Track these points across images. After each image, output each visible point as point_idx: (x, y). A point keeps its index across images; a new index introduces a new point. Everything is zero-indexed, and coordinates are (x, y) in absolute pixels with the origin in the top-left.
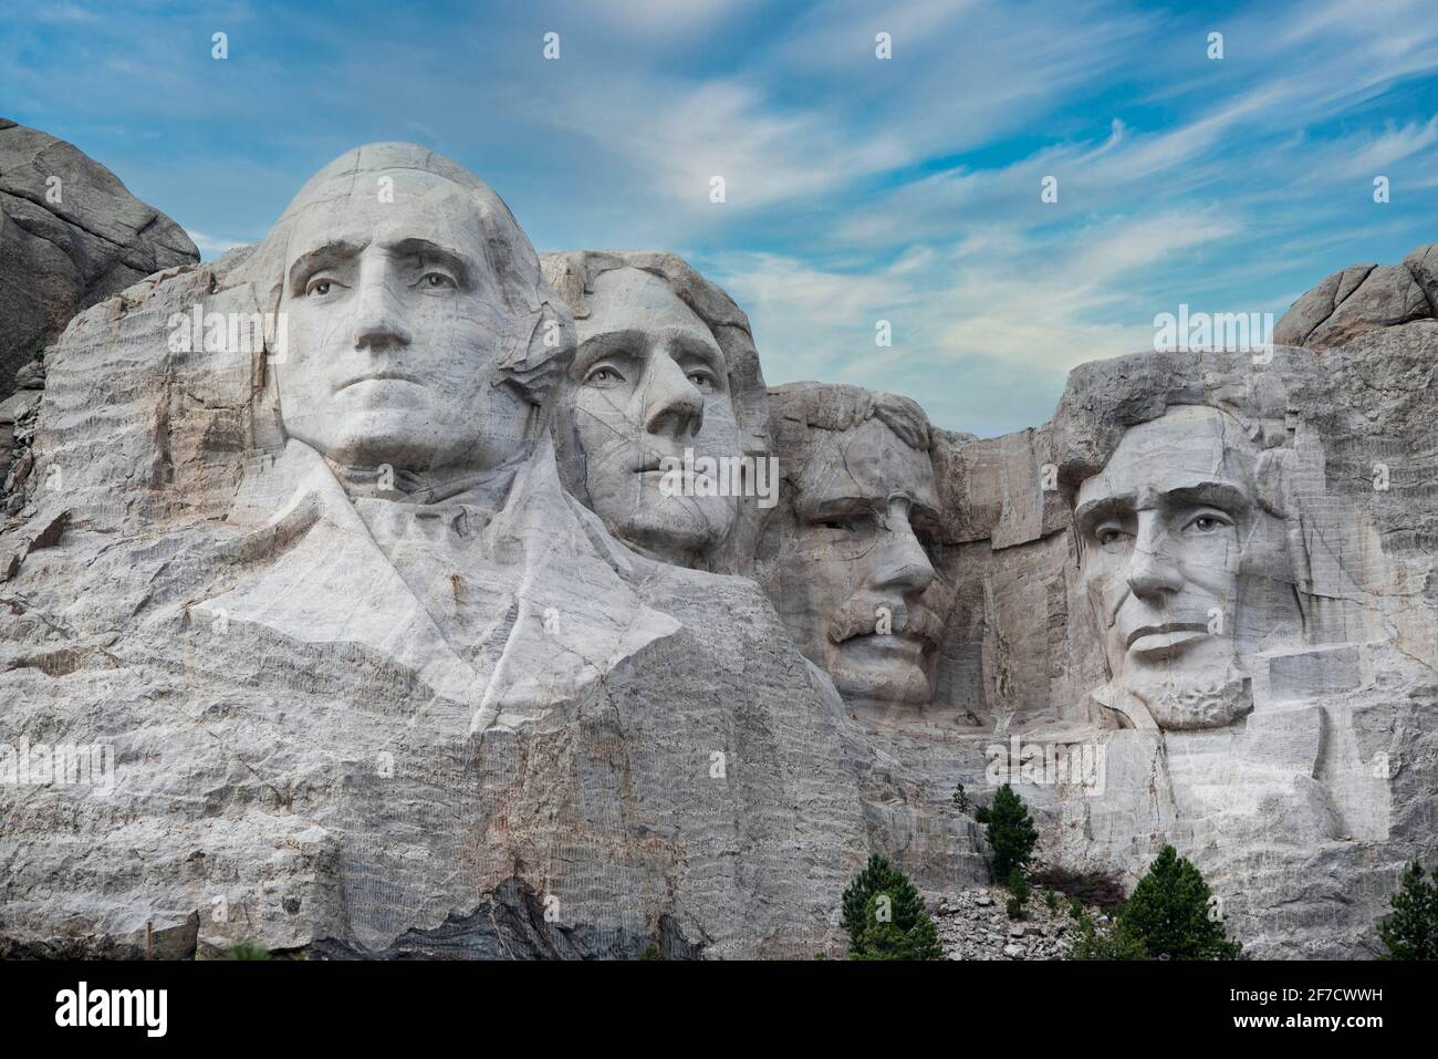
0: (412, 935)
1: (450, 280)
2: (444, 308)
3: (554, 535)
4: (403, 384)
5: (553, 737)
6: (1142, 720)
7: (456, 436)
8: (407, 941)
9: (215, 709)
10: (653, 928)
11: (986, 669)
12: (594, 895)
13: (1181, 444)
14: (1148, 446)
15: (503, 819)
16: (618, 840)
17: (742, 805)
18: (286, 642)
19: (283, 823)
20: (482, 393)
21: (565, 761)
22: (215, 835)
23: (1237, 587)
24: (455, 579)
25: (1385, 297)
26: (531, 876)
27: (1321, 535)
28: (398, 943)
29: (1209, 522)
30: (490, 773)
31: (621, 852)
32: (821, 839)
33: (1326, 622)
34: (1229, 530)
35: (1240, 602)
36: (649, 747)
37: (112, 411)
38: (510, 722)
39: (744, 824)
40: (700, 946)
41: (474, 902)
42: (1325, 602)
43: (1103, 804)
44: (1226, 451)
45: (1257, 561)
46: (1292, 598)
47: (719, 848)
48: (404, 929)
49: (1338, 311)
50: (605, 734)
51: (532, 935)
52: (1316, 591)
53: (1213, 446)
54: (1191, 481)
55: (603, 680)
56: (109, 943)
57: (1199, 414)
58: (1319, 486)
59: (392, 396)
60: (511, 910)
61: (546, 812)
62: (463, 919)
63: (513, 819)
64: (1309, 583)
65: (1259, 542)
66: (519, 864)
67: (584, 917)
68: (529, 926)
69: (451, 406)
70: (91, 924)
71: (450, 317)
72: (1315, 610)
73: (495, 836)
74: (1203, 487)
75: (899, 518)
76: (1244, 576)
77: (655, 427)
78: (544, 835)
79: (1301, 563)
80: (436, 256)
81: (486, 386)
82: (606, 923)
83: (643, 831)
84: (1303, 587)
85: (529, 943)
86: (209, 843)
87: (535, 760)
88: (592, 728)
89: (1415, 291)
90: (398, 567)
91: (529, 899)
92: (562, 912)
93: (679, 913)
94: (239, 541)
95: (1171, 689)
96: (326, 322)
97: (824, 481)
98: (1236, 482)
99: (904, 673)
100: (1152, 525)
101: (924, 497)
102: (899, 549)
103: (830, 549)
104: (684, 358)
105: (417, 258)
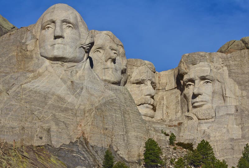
0: (63, 145)
1: (72, 27)
2: (71, 32)
3: (90, 75)
4: (63, 45)
6: (195, 118)
7: (72, 56)
8: (63, 146)
10: (108, 147)
11: (164, 112)
13: (203, 68)
14: (196, 69)
15: (81, 125)
20: (77, 48)
23: (213, 94)
24: (72, 82)
25: (238, 45)
27: (228, 86)
30: (78, 116)
31: (102, 132)
33: (228, 101)
34: (211, 84)
35: (213, 97)
38: (82, 107)
40: (116, 151)
41: (75, 140)
42: (228, 98)
43: (188, 133)
45: (216, 90)
46: (222, 97)
48: (62, 144)
49: (229, 48)
51: (86, 147)
52: (226, 96)
53: (208, 69)
54: (205, 75)
57: (206, 63)
58: (227, 77)
59: (61, 48)
61: (88, 124)
62: (73, 143)
64: (225, 94)
66: (84, 133)
67: (96, 144)
68: (85, 145)
69: (72, 50)
70: (3, 140)
71: (72, 34)
72: (226, 99)
73: (79, 128)
74: (207, 76)
75: (149, 83)
76: (214, 93)
77: (107, 61)
79: (224, 90)
80: (69, 22)
81: (78, 47)
83: (107, 129)
84: (224, 95)
85: (85, 148)
87: (87, 115)
89: (243, 45)
90: (61, 79)
91: (85, 139)
92: (92, 143)
93: (113, 145)
94: (31, 75)
95: (200, 112)
96: (48, 34)
97: (136, 76)
98: (213, 75)
99: (150, 111)
100: (198, 83)
101: (153, 80)
102: (149, 88)
103: (137, 88)
104: (112, 50)
105: (66, 23)
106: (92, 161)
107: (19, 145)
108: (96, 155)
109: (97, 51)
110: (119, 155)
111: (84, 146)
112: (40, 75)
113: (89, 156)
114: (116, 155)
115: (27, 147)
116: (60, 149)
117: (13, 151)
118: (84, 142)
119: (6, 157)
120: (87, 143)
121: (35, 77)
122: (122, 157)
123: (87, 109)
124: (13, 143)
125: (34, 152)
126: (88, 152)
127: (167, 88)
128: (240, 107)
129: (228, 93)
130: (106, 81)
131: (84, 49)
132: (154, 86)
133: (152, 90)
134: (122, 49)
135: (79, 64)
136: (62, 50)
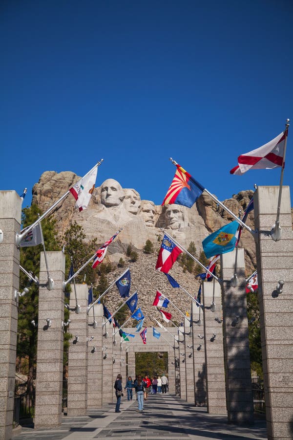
1: (115, 190)
2: (114, 193)
6: (170, 228)
10: (130, 244)
12: (125, 241)
13: (174, 206)
14: (172, 207)
16: (127, 236)
17: (137, 234)
18: (100, 219)
20: (117, 199)
24: (115, 215)
26: (120, 239)
29: (177, 213)
36: (130, 229)
39: (138, 236)
46: (183, 219)
47: (135, 237)
50: (126, 228)
51: (120, 244)
54: (175, 209)
60: (118, 241)
65: (180, 214)
69: (115, 200)
75: (151, 211)
77: (131, 203)
78: (121, 236)
80: (114, 188)
82: (126, 243)
83: (129, 236)
86: (94, 235)
90: (110, 213)
92: (122, 242)
93: (132, 242)
94: (97, 211)
95: (173, 226)
96: (105, 193)
97: (145, 208)
98: (179, 209)
99: (151, 224)
100: (172, 213)
101: (154, 210)
102: (151, 214)
103: (146, 214)
104: (134, 198)
105: (113, 188)
106: (122, 250)
108: (124, 247)
109: (128, 198)
112: (101, 211)
113: (121, 248)
114: (133, 247)
120: (120, 242)
121: (99, 212)
122: (136, 248)
126: (121, 246)
127: (160, 213)
128: (190, 224)
129: (185, 217)
130: (130, 212)
131: (120, 199)
132: (153, 212)
133: (153, 215)
134: (138, 197)
135: (118, 206)
136: (110, 200)
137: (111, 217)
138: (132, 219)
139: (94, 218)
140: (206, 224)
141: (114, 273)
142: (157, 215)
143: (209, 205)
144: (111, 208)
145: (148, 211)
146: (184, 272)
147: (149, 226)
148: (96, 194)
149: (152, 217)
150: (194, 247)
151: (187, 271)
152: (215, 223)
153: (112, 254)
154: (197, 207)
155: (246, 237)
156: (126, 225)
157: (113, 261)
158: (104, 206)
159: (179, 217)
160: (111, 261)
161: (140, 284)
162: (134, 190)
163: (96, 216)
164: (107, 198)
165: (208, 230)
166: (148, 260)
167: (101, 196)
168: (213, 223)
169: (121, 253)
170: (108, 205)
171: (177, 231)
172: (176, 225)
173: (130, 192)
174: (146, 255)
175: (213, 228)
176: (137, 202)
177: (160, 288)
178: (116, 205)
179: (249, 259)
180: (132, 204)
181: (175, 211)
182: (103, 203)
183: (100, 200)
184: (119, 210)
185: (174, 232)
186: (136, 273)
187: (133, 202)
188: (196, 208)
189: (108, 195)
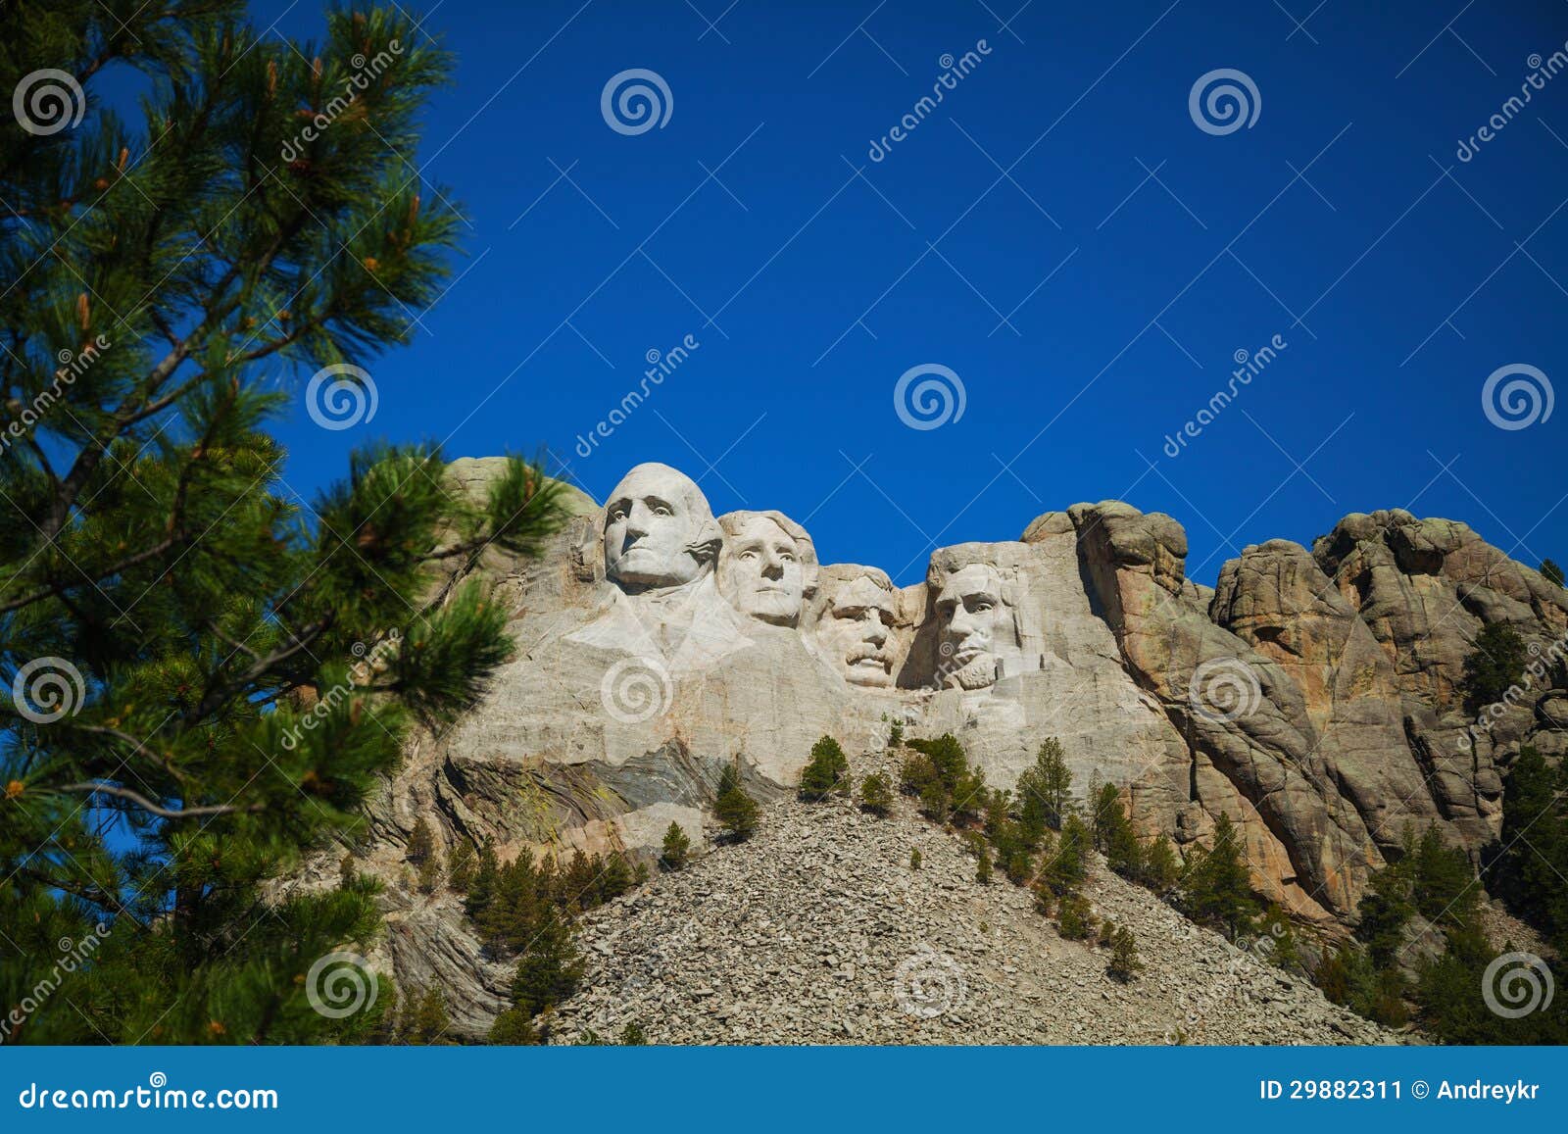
0: (631, 759)
1: (666, 511)
2: (664, 522)
3: (707, 609)
4: (645, 550)
5: (694, 683)
6: (956, 684)
8: (629, 761)
9: (563, 674)
10: (733, 758)
12: (708, 745)
13: (972, 578)
14: (958, 579)
15: (672, 715)
16: (720, 724)
17: (777, 712)
18: (594, 649)
19: (581, 716)
20: (678, 554)
21: (698, 692)
22: (558, 721)
23: (994, 632)
24: (663, 625)
25: (1057, 523)
26: (683, 737)
27: (1027, 612)
28: (626, 762)
29: (983, 608)
31: (721, 728)
32: (810, 726)
34: (990, 611)
35: (995, 639)
36: (735, 688)
37: (549, 569)
39: (778, 720)
40: (754, 765)
41: (658, 747)
44: (989, 581)
45: (1002, 623)
46: (1015, 637)
47: (765, 727)
48: (628, 756)
49: (1039, 529)
50: (717, 683)
51: (682, 760)
53: (984, 578)
54: (974, 592)
55: (718, 663)
56: (509, 762)
57: (981, 566)
58: (1027, 593)
59: (640, 555)
60: (674, 750)
61: (689, 712)
62: (653, 753)
63: (676, 715)
65: (1002, 615)
66: (678, 732)
67: (704, 753)
68: (680, 756)
69: (665, 559)
70: (505, 755)
71: (666, 525)
73: (669, 722)
74: (979, 594)
75: (874, 613)
77: (764, 574)
78: (688, 721)
79: (1019, 623)
80: (661, 503)
81: (680, 552)
82: (713, 756)
83: (731, 721)
84: (1020, 632)
85: (681, 763)
86: (552, 724)
87: (686, 692)
88: (710, 679)
89: (1069, 521)
90: (641, 620)
91: (682, 745)
92: (695, 750)
93: (745, 752)
94: (585, 613)
95: (967, 673)
96: (619, 529)
97: (844, 600)
98: (993, 592)
99: (876, 673)
100: (960, 609)
101: (886, 606)
102: (874, 625)
103: (847, 626)
104: (780, 550)
105: (654, 504)
106: (695, 788)
107: (534, 764)
108: (705, 776)
109: (748, 555)
110: (759, 774)
111: (677, 759)
112: (602, 612)
113: (689, 778)
114: (752, 774)
115: (553, 766)
116: (625, 768)
117: (523, 777)
118: (679, 750)
119: (509, 790)
120: (685, 752)
121: (592, 618)
122: (766, 779)
123: (686, 681)
124: (522, 762)
125: (565, 777)
126: (688, 770)
127: (918, 622)
128: (1051, 657)
129: (1027, 628)
130: (760, 616)
131: (695, 555)
132: (887, 618)
133: (881, 630)
134: (806, 547)
135: (685, 587)
136: (643, 560)
137: (646, 636)
138: (750, 643)
139: (566, 644)
140: (1124, 655)
141: (630, 900)
142: (905, 631)
143: (1137, 561)
144: (645, 598)
145: (856, 614)
146: (983, 879)
147: (866, 683)
148: (587, 540)
149: (880, 643)
150: (1058, 762)
151: (997, 877)
152: (1167, 645)
153: (634, 807)
154: (1082, 577)
155: (1358, 718)
156: (713, 670)
157: (639, 844)
158: (616, 589)
159: (996, 628)
160: (630, 843)
161: (735, 942)
162: (780, 515)
163: (575, 637)
164: (625, 548)
165: (1137, 682)
166: (806, 831)
167: (607, 544)
168: (1158, 645)
169: (686, 801)
170: (635, 585)
171: (984, 695)
172: (983, 664)
173: (759, 526)
174: (806, 807)
175: (1160, 669)
176: (789, 567)
177: (832, 959)
178: (671, 581)
179: (1355, 818)
180: (768, 581)
181: (975, 603)
182: (614, 576)
183: (601, 562)
184: (687, 604)
185: (973, 702)
186: (732, 890)
187: (771, 567)
188: (1080, 584)
189: (632, 537)
